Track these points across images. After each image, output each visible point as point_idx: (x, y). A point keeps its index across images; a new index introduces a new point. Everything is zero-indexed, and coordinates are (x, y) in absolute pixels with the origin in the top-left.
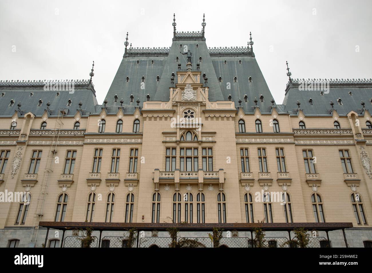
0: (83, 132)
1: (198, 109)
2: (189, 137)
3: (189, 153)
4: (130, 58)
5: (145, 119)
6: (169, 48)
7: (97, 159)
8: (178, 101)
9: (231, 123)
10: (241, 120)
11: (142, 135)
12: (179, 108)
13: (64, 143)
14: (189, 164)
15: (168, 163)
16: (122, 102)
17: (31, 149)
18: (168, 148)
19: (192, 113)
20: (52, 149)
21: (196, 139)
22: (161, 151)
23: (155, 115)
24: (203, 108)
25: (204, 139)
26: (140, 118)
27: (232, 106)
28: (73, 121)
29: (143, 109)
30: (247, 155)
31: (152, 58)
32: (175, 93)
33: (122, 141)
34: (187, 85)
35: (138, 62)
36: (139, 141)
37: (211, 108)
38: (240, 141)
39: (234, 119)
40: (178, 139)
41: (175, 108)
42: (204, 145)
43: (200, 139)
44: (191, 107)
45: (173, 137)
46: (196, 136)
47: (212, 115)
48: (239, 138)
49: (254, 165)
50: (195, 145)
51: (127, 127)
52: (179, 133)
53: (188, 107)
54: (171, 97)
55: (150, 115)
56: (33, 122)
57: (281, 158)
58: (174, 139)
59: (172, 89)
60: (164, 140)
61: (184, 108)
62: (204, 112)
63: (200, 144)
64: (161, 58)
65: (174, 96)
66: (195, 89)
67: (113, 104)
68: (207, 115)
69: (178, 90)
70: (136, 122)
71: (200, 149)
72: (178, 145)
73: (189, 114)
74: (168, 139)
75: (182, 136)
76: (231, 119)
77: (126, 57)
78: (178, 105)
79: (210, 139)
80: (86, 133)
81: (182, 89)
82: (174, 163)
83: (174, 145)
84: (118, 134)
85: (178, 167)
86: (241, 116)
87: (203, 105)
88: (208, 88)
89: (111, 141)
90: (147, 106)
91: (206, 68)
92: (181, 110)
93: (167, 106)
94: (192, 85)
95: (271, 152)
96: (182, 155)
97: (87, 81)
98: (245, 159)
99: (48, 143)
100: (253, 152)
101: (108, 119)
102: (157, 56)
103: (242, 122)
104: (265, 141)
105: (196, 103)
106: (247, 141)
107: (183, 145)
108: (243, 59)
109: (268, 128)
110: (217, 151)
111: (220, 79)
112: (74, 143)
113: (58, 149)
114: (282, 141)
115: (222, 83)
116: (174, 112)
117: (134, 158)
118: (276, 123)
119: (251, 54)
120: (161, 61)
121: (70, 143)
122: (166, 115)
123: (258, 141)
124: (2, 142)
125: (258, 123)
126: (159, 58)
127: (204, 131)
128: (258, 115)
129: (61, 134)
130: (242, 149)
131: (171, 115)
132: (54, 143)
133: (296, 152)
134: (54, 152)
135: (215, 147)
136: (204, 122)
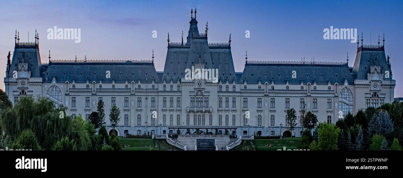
0: (156, 90)
2: (200, 94)
3: (199, 100)
5: (182, 85)
7: (165, 101)
9: (216, 88)
11: (181, 92)
13: (150, 94)
14: (199, 104)
15: (192, 103)
16: (172, 77)
17: (137, 97)
18: (191, 98)
19: (201, 83)
20: (146, 97)
22: (189, 99)
23: (186, 84)
24: (205, 81)
25: (205, 94)
26: (180, 85)
28: (151, 85)
29: (181, 81)
31: (182, 50)
33: (173, 94)
35: (175, 52)
36: (180, 94)
37: (208, 81)
38: (219, 95)
40: (195, 94)
42: (205, 97)
43: (204, 95)
45: (193, 93)
46: (202, 93)
47: (209, 84)
48: (219, 93)
49: (224, 104)
50: (202, 97)
51: (175, 89)
52: (196, 92)
53: (199, 80)
55: (184, 84)
56: (135, 86)
57: (234, 102)
67: (167, 76)
68: (207, 84)
70: (178, 86)
74: (191, 94)
76: (216, 86)
78: (195, 80)
79: (208, 94)
80: (158, 90)
82: (194, 103)
83: (194, 97)
84: (171, 91)
85: (195, 105)
86: (221, 84)
89: (169, 94)
90: (183, 80)
91: (207, 58)
92: (197, 82)
93: (191, 80)
95: (231, 99)
96: (197, 100)
97: (151, 61)
98: (220, 101)
99: (143, 94)
100: (224, 99)
101: (167, 84)
103: (221, 87)
104: (229, 95)
106: (222, 95)
107: (197, 97)
108: (225, 51)
109: (231, 89)
110: (210, 99)
111: (213, 63)
112: (154, 94)
113: (147, 97)
114: (236, 95)
115: (214, 66)
116: (194, 83)
117: (178, 101)
118: (234, 87)
119: (229, 47)
120: (186, 52)
121: (152, 94)
122: (191, 84)
123: (226, 95)
124: (124, 94)
125: (227, 87)
126: (185, 49)
127: (205, 91)
128: (227, 84)
129: (147, 91)
130: (220, 98)
131: (192, 84)
132: (145, 94)
133: (241, 99)
134: (146, 98)
135: (210, 98)
136: (205, 87)
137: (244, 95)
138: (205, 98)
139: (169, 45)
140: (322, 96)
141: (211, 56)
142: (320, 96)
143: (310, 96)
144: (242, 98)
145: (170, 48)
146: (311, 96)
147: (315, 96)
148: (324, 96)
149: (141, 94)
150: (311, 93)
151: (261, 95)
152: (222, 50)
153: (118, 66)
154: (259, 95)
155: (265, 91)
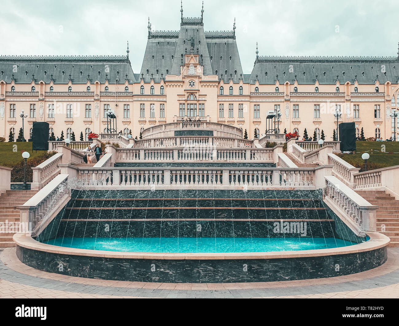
0: (131, 93)
1: (197, 80)
2: (192, 98)
3: (192, 107)
4: (153, 39)
5: (167, 86)
6: (178, 32)
7: (142, 110)
8: (186, 75)
9: (216, 89)
10: (222, 87)
11: (166, 96)
12: (186, 80)
13: (121, 100)
14: (192, 113)
15: (181, 112)
16: (152, 75)
17: (103, 103)
18: (180, 104)
19: (194, 83)
20: (115, 103)
21: (196, 99)
22: (177, 106)
23: (173, 84)
24: (200, 80)
25: (200, 99)
26: (164, 85)
27: (216, 78)
28: (124, 86)
29: (166, 80)
30: (223, 108)
31: (168, 40)
32: (184, 69)
33: (155, 99)
34: (191, 64)
35: (158, 43)
36: (165, 99)
37: (204, 80)
38: (220, 100)
39: (217, 86)
40: (186, 99)
41: (184, 80)
42: (200, 102)
43: (198, 99)
44: (193, 79)
45: (183, 97)
46: (196, 97)
47: (205, 84)
48: (219, 98)
49: (226, 113)
50: (195, 102)
51: (157, 91)
52: (187, 95)
53: (191, 79)
54: (181, 73)
55: (170, 84)
57: (241, 110)
58: (184, 99)
59: (182, 67)
60: (179, 99)
61: (189, 79)
62: (201, 82)
63: (198, 102)
64: (173, 40)
65: (183, 71)
66: (195, 67)
67: (146, 75)
68: (202, 84)
69: (185, 67)
70: (162, 88)
71: (198, 104)
72: (186, 102)
73: (192, 84)
74: (180, 99)
75: (188, 97)
76: (215, 86)
77: (150, 39)
78: (186, 78)
79: (204, 99)
80: (134, 94)
81: (188, 67)
82: (184, 112)
83: (184, 102)
84: (152, 95)
85: (186, 115)
86: (222, 84)
87: (199, 77)
88: (203, 66)
89: (149, 99)
90: (168, 78)
91: (203, 50)
92: (187, 80)
93: (179, 78)
94: (194, 64)
95: (236, 106)
96: (188, 108)
97: (126, 56)
98: (221, 110)
99: (112, 100)
100: (226, 106)
101: (145, 85)
102: (171, 38)
103: (222, 89)
104: (233, 100)
105: (196, 77)
106: (224, 100)
107: (189, 102)
108: (228, 41)
109: (236, 92)
110: (207, 106)
111: (211, 58)
112: (127, 100)
113: (118, 103)
114: (243, 100)
115: (213, 61)
116: (184, 82)
117: (162, 110)
118: (241, 88)
119: (233, 37)
120: (173, 42)
121: (125, 100)
122: (179, 84)
123: (230, 100)
124: (85, 100)
125: (231, 88)
126: (172, 39)
127: (200, 94)
128: (231, 84)
129: (118, 95)
130: (220, 104)
131: (182, 84)
132: (115, 100)
133: (250, 106)
134: (116, 105)
135: (206, 103)
136: (200, 89)
137: (255, 100)
138: (199, 104)
139: (149, 34)
140: (367, 100)
141: (209, 48)
142: (363, 100)
143: (350, 100)
144: (253, 104)
145: (151, 37)
146: (352, 100)
147: (357, 100)
148: (370, 100)
149: (109, 100)
150: (351, 97)
151: (279, 100)
152: (223, 40)
153: (79, 63)
154: (277, 100)
155: (285, 94)
